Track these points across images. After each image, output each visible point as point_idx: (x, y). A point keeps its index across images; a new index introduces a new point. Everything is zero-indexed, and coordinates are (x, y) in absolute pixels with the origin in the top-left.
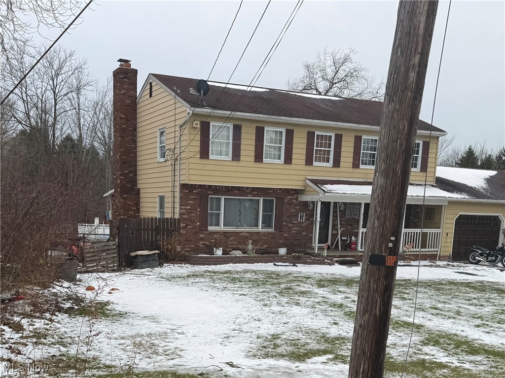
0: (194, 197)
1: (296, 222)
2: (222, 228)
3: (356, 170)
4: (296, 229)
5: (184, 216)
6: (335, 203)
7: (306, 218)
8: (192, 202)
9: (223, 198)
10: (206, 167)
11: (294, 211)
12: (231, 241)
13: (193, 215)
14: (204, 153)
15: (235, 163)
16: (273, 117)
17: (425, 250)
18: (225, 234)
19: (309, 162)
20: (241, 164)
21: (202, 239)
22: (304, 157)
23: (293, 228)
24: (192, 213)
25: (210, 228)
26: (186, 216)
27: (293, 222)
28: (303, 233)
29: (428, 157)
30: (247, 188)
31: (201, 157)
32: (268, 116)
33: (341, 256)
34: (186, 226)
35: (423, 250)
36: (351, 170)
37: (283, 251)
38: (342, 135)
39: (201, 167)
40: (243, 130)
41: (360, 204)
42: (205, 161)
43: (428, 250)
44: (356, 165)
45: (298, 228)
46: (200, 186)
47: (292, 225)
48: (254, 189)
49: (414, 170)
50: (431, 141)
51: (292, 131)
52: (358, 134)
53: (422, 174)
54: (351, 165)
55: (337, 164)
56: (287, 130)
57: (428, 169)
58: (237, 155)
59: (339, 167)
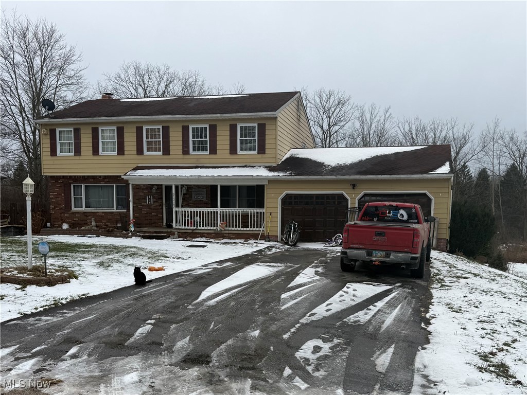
0: (59, 185)
1: (145, 204)
2: (83, 209)
3: (187, 157)
7: (154, 200)
8: (58, 189)
9: (83, 186)
10: (56, 162)
11: (142, 194)
13: (59, 199)
14: (53, 152)
15: (77, 158)
16: (95, 118)
17: (248, 229)
18: (84, 213)
19: (140, 151)
20: (82, 157)
22: (135, 148)
23: (142, 209)
24: (58, 198)
25: (74, 209)
26: (54, 200)
27: (143, 204)
28: (153, 214)
29: (265, 139)
30: (100, 177)
31: (51, 155)
32: (91, 119)
33: (155, 232)
34: (55, 207)
35: (245, 229)
36: (182, 156)
38: (169, 127)
39: (52, 162)
42: (55, 158)
43: (251, 229)
44: (186, 151)
45: (148, 209)
46: (64, 177)
47: (141, 207)
48: (105, 177)
49: (252, 152)
50: (267, 123)
51: (123, 128)
52: (186, 124)
53: (260, 156)
54: (181, 152)
55: (166, 151)
56: (117, 127)
57: (267, 151)
58: (78, 152)
59: (169, 154)
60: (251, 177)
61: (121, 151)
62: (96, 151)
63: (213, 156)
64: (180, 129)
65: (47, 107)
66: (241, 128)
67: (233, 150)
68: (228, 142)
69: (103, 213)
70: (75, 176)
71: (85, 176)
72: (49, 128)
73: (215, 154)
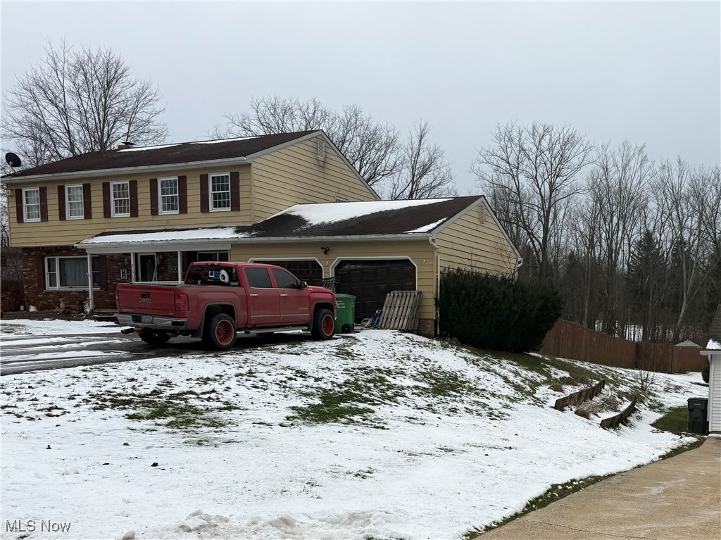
0: (32, 259)
2: (58, 288)
3: (156, 218)
7: (128, 274)
8: (30, 264)
9: (57, 259)
10: (23, 230)
11: (116, 267)
13: (32, 276)
15: (45, 224)
18: (58, 293)
19: (107, 214)
20: (49, 224)
22: (102, 210)
24: (31, 274)
25: (49, 288)
26: (28, 278)
30: (73, 247)
38: (136, 181)
39: (18, 230)
40: (48, 191)
42: (21, 225)
44: (154, 212)
46: (37, 248)
49: (225, 209)
50: (241, 171)
51: (89, 185)
52: (154, 177)
53: (233, 213)
54: (149, 212)
55: (134, 213)
56: (83, 185)
57: (241, 207)
58: (44, 216)
59: (138, 216)
60: (207, 241)
61: (88, 215)
62: (62, 216)
63: (183, 216)
64: (148, 184)
65: (11, 163)
66: (213, 178)
67: (204, 208)
68: (199, 198)
69: (77, 292)
70: (47, 247)
71: (57, 247)
72: (14, 188)
73: (186, 212)
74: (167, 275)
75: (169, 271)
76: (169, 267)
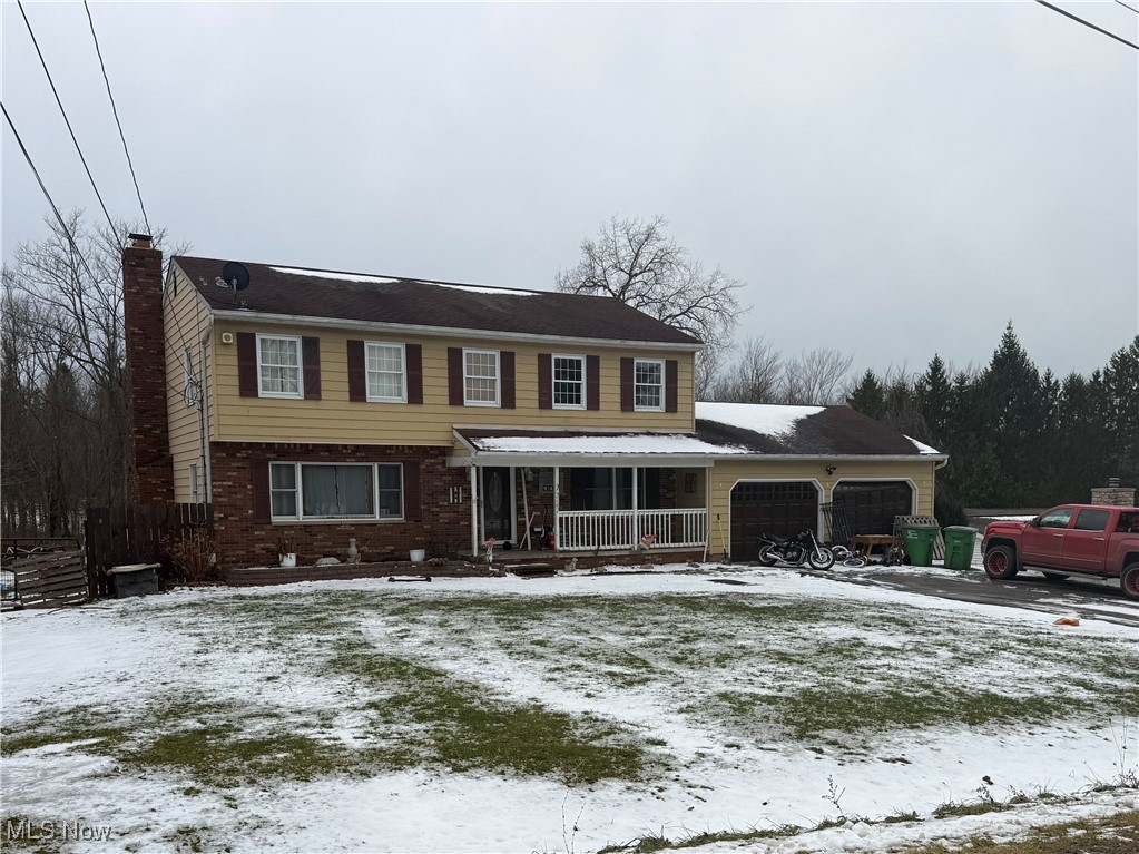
0: (239, 465)
1: (446, 504)
2: (300, 517)
3: (546, 413)
4: (447, 515)
5: (220, 499)
6: (518, 469)
7: (465, 496)
8: (235, 474)
9: (298, 465)
10: (252, 412)
11: (441, 484)
12: (320, 541)
13: (239, 496)
14: (248, 387)
15: (312, 404)
17: (681, 545)
18: (306, 528)
19: (456, 398)
20: (321, 404)
21: (260, 540)
22: (446, 392)
23: (441, 515)
24: (235, 493)
25: (276, 519)
26: (225, 499)
27: (440, 504)
28: (462, 523)
29: (676, 388)
30: (346, 447)
31: (242, 397)
32: (364, 323)
34: (226, 516)
35: (677, 545)
36: (537, 412)
37: (417, 555)
38: (513, 353)
39: (241, 411)
40: (323, 346)
41: (552, 469)
42: (250, 402)
43: (686, 545)
44: (545, 404)
45: (450, 514)
46: (250, 445)
47: (438, 509)
48: (357, 448)
49: (655, 409)
51: (419, 348)
52: (545, 351)
53: (669, 416)
54: (536, 404)
55: (509, 400)
56: (407, 345)
57: (680, 407)
58: (314, 391)
59: (514, 407)
61: (415, 396)
62: (357, 392)
63: (592, 414)
64: (535, 361)
66: (639, 365)
67: (626, 405)
68: (618, 390)
69: (352, 525)
71: (307, 445)
72: (240, 330)
73: (597, 409)
74: (536, 497)
75: (541, 490)
76: (541, 485)
